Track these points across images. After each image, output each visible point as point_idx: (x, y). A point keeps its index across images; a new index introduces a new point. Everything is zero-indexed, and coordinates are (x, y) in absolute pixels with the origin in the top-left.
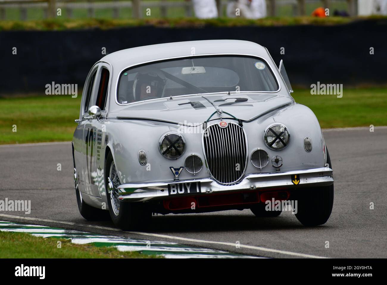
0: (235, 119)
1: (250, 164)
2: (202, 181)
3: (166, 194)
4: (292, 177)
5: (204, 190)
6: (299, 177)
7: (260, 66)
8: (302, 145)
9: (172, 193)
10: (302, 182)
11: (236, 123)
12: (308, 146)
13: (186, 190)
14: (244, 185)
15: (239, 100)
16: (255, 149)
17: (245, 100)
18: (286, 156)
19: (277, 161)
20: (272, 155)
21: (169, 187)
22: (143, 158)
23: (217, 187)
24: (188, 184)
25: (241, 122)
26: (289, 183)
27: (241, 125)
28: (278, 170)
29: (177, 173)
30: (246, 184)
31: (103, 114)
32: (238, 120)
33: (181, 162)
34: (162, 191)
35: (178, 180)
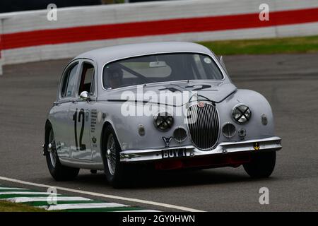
0: (209, 100)
1: (221, 135)
2: (187, 147)
3: (160, 157)
4: (254, 144)
5: (188, 155)
6: (259, 144)
7: (207, 61)
8: (261, 120)
9: (165, 157)
10: (261, 148)
11: (210, 103)
12: (264, 120)
13: (175, 155)
14: (217, 150)
15: (205, 87)
16: (226, 123)
18: (249, 129)
19: (242, 132)
20: (238, 128)
21: (162, 153)
22: (142, 130)
23: (198, 152)
24: (177, 149)
25: (214, 103)
26: (252, 149)
27: (215, 105)
28: (242, 139)
29: (168, 142)
30: (220, 150)
32: (212, 101)
33: (170, 133)
34: (158, 155)
35: (169, 147)
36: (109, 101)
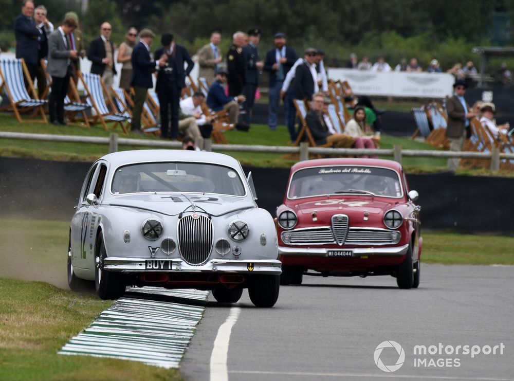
0: (206, 213)
1: (214, 251)
2: (173, 260)
3: (143, 267)
4: (248, 265)
5: (174, 268)
6: (253, 265)
7: (232, 174)
8: (259, 240)
9: (148, 267)
10: (256, 269)
11: (206, 216)
12: (263, 240)
13: (160, 266)
14: (207, 267)
15: (211, 199)
16: (220, 239)
17: (216, 200)
18: (245, 248)
19: (237, 250)
20: (233, 245)
21: (146, 262)
22: (127, 237)
23: (186, 267)
24: (162, 261)
25: (210, 216)
26: (245, 269)
27: (210, 218)
28: (237, 257)
29: (154, 252)
30: (209, 267)
31: (98, 201)
32: (208, 214)
33: (158, 243)
34: (141, 265)
35: (154, 258)
36: (111, 205)
